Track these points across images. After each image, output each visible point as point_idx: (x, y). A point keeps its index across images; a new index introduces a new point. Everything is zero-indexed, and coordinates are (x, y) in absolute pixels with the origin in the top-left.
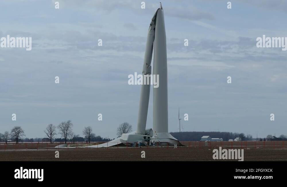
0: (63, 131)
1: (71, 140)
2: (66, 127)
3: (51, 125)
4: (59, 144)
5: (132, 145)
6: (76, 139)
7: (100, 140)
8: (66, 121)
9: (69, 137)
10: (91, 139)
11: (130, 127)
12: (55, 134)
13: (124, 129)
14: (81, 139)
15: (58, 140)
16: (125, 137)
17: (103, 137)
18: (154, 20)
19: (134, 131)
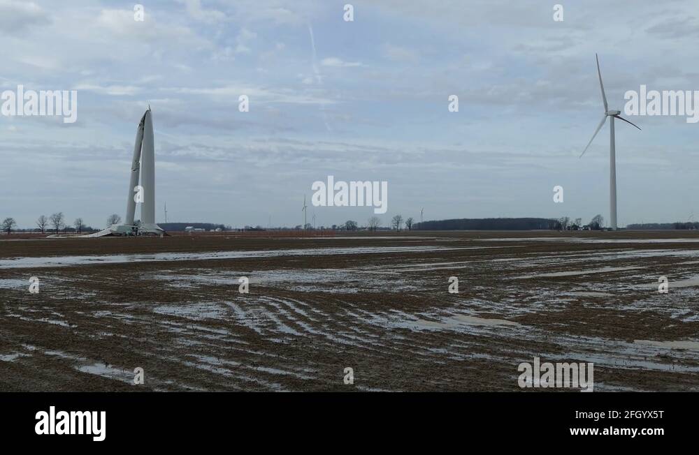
0: (55, 222)
1: (62, 231)
2: (57, 219)
3: (43, 216)
4: (50, 234)
5: (121, 235)
6: (67, 230)
7: (91, 231)
8: (57, 212)
9: (60, 228)
10: (82, 229)
11: (119, 219)
12: (46, 225)
13: (114, 220)
14: (72, 230)
15: (49, 230)
16: (114, 228)
17: (94, 227)
18: (143, 121)
19: (123, 221)
